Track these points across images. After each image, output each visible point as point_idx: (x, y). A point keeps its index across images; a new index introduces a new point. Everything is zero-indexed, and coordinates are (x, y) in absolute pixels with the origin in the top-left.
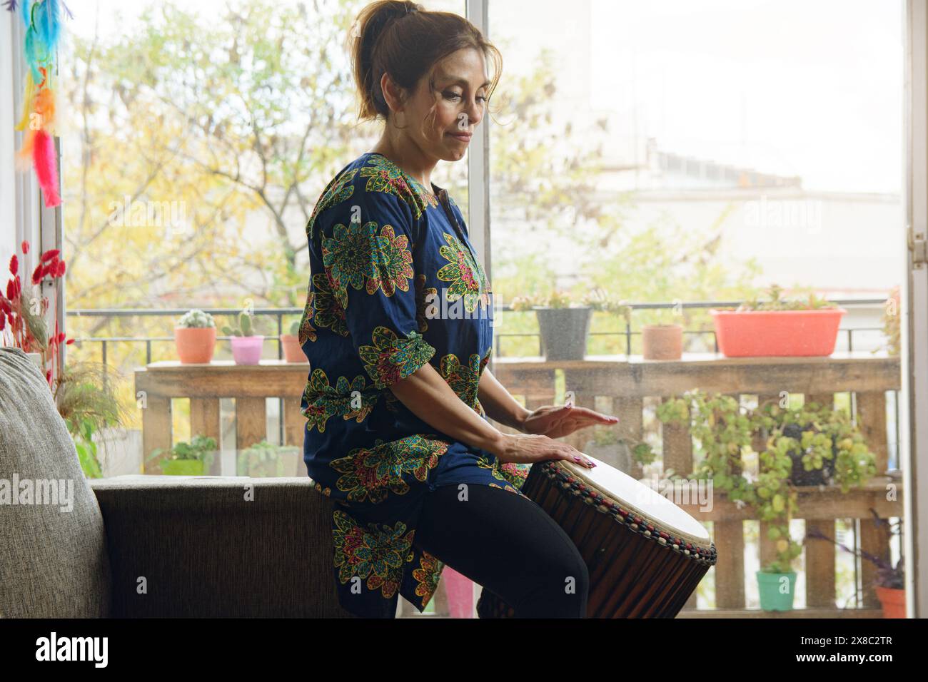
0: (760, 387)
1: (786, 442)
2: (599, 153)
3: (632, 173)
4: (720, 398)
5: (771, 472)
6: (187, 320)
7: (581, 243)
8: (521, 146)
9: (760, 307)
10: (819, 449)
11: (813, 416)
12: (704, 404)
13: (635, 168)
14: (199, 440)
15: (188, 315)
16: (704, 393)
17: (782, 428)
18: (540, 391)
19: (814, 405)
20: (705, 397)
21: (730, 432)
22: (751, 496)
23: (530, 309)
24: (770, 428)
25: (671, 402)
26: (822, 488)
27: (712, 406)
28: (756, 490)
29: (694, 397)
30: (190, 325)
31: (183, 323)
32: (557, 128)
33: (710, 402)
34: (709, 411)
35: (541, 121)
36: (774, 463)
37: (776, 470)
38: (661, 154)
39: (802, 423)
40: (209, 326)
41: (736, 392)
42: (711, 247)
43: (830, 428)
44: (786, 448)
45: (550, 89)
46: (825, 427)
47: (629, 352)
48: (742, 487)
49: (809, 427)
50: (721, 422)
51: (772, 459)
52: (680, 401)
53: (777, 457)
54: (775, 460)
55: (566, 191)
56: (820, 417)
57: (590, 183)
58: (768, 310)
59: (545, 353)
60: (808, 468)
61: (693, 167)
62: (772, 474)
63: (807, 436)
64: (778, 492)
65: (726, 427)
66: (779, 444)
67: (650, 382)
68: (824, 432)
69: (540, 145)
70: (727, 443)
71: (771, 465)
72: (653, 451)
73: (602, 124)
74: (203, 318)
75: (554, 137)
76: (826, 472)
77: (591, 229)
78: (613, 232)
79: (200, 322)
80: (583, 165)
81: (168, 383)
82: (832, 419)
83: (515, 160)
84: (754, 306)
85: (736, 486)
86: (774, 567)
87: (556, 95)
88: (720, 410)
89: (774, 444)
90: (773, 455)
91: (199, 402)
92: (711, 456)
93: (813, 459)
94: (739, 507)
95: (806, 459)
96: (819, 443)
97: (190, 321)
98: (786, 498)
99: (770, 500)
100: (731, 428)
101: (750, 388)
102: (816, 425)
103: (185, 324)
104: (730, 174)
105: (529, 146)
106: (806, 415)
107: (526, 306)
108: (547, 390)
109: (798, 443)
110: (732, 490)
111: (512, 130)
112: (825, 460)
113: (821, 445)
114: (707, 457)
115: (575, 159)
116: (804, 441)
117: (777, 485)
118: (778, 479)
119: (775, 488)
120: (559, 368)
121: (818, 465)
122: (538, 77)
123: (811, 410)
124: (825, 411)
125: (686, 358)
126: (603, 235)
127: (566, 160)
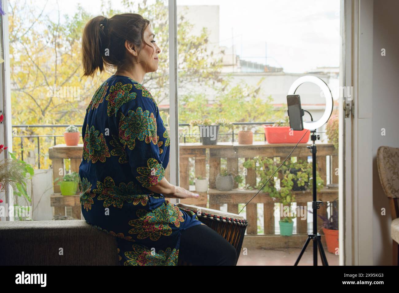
0: (281, 154)
1: (291, 176)
2: (222, 61)
3: (232, 67)
4: (267, 159)
5: (286, 187)
6: (68, 129)
7: (216, 90)
8: (197, 59)
9: (281, 124)
10: (304, 178)
11: (301, 165)
12: (261, 162)
13: (233, 65)
14: (74, 174)
15: (69, 127)
16: (261, 157)
17: (290, 170)
18: (200, 156)
19: (301, 161)
20: (261, 159)
21: (270, 172)
22: (278, 195)
23: (196, 125)
24: (285, 170)
25: (249, 160)
26: (304, 192)
27: (264, 163)
28: (280, 193)
29: (257, 159)
30: (69, 131)
31: (67, 130)
32: (209, 53)
33: (263, 161)
34: (263, 164)
35: (203, 51)
36: (287, 184)
37: (287, 187)
38: (241, 61)
39: (297, 168)
40: (77, 132)
41: (272, 156)
42: (257, 91)
43: (307, 170)
44: (291, 178)
45: (206, 41)
46: (305, 170)
47: (233, 141)
48: (275, 191)
49: (300, 170)
50: (267, 167)
51: (286, 182)
52: (252, 161)
53: (288, 182)
54: (287, 183)
55: (211, 73)
56: (303, 166)
57: (219, 70)
58: (284, 126)
59: (202, 142)
60: (299, 185)
61: (250, 65)
62: (286, 188)
63: (299, 173)
64: (288, 195)
65: (269, 170)
66: (289, 177)
67: (241, 152)
68: (305, 172)
69: (203, 58)
70: (269, 175)
71: (286, 185)
72: (242, 178)
73: (223, 52)
74: (75, 129)
75: (207, 56)
76: (306, 187)
77: (219, 85)
78: (226, 86)
79: (73, 130)
80: (216, 65)
81: (62, 153)
82: (308, 167)
83: (195, 63)
84: (279, 124)
85: (273, 191)
86: (285, 220)
87: (208, 42)
88: (267, 164)
89: (287, 177)
90: (287, 181)
91: (73, 160)
92: (263, 180)
93: (301, 182)
94: (274, 200)
95: (298, 182)
96: (304, 176)
97: (69, 130)
98: (291, 197)
99: (286, 197)
100: (271, 170)
101: (277, 155)
102: (302, 169)
103: (67, 131)
104: (262, 67)
105: (199, 59)
106: (298, 165)
107: (195, 124)
108: (203, 156)
109: (296, 176)
110: (271, 193)
111: (194, 53)
112: (305, 182)
113: (304, 177)
114: (261, 180)
115: (214, 63)
116: (298, 175)
117: (288, 192)
118: (288, 190)
119: (287, 193)
120: (207, 148)
121: (303, 184)
122: (202, 37)
123: (300, 163)
124: (305, 163)
125: (255, 143)
126: (223, 87)
127: (211, 63)
